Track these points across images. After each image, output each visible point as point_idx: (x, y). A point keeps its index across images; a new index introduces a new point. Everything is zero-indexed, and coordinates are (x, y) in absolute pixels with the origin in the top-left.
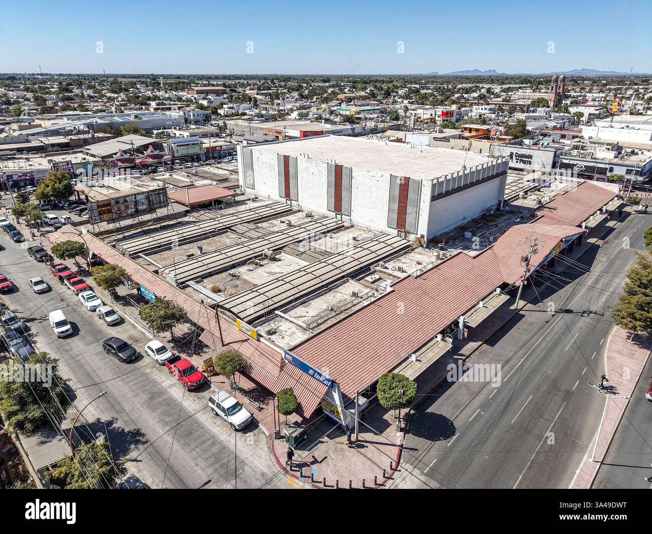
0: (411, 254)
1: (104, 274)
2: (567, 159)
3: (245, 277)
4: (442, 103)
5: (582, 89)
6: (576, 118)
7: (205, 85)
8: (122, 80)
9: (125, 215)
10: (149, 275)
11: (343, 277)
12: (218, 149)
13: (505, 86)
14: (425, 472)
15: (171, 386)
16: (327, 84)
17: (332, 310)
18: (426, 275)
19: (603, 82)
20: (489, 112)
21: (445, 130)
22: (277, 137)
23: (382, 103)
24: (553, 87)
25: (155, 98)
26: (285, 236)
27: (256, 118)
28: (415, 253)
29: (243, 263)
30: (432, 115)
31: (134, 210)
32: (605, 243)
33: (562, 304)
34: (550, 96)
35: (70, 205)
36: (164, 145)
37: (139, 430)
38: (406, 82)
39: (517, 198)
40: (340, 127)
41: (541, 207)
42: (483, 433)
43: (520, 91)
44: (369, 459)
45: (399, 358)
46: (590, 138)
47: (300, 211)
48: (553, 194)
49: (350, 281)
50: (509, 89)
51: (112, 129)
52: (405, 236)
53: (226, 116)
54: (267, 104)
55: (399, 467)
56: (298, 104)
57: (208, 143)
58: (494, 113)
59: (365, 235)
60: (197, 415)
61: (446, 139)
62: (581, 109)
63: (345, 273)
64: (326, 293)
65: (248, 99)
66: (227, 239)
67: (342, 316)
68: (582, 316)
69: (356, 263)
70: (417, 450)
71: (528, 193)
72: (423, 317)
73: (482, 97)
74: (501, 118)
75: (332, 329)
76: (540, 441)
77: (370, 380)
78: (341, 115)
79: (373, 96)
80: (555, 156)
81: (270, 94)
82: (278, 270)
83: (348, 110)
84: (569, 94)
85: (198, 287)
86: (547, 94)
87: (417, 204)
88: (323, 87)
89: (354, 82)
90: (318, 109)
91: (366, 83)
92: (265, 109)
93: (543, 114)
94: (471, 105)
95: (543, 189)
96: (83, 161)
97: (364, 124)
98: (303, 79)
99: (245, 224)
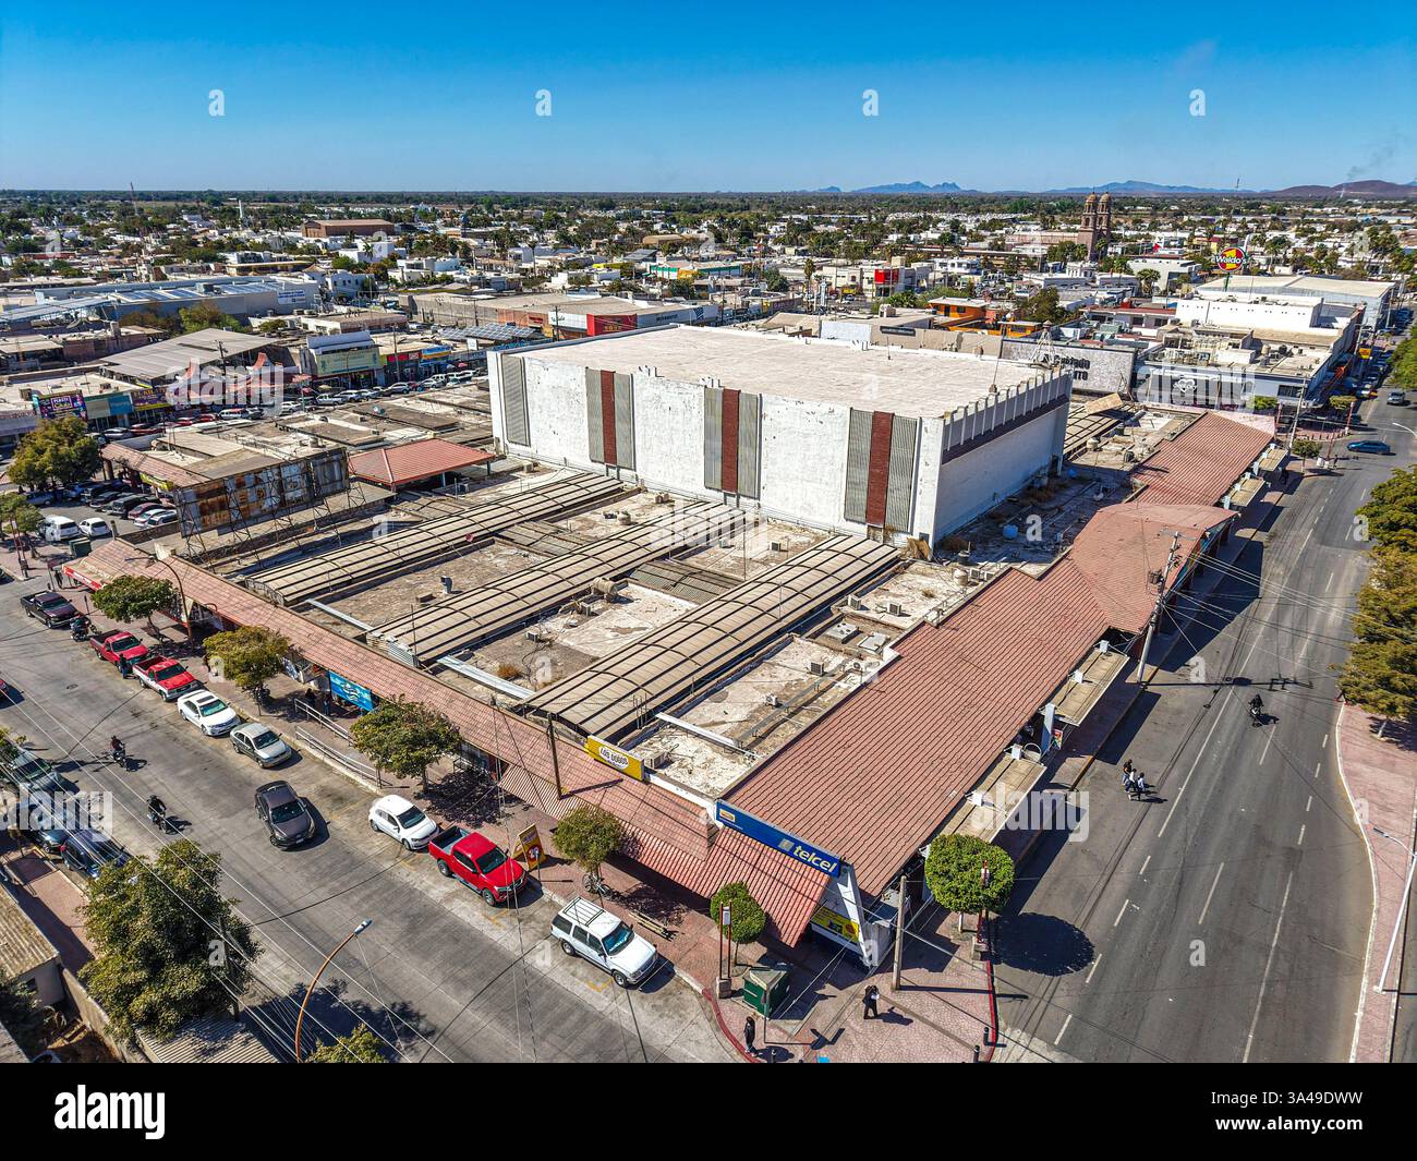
0: (905, 577)
1: (242, 649)
3: (566, 642)
4: (866, 253)
5: (1136, 222)
6: (1143, 282)
7: (340, 217)
8: (141, 204)
9: (257, 512)
10: (349, 648)
11: (779, 633)
12: (412, 357)
13: (987, 218)
14: (1056, 1043)
15: (450, 897)
16: (611, 214)
17: (778, 705)
18: (954, 619)
19: (1175, 208)
20: (968, 271)
21: (899, 310)
22: (539, 330)
23: (740, 254)
24: (1087, 220)
25: (234, 245)
26: (630, 547)
27: (476, 288)
28: (912, 572)
29: (551, 611)
30: (854, 278)
31: (276, 500)
32: (1271, 537)
33: (1225, 667)
34: (1082, 236)
35: (96, 494)
36: (292, 350)
37: (405, 1006)
38: (779, 208)
39: (1081, 449)
40: (668, 307)
41: (1139, 468)
42: (1149, 949)
43: (1018, 227)
44: (933, 1025)
45: (947, 801)
46: (1195, 323)
47: (639, 491)
48: (1151, 442)
49: (797, 639)
50: (993, 225)
51: (157, 316)
52: (886, 538)
53: (410, 284)
54: (492, 256)
55: (1000, 1037)
56: (561, 257)
57: (387, 344)
58: (978, 274)
59: (795, 540)
60: (529, 959)
61: (908, 330)
62: (1151, 264)
63: (784, 623)
64: (752, 669)
65: (444, 245)
66: (498, 558)
67: (805, 720)
68: (1270, 690)
69: (801, 600)
70: (1026, 997)
71: (1102, 438)
73: (948, 240)
74: (992, 283)
75: (796, 747)
76: (1267, 956)
77: (901, 853)
78: (664, 281)
79: (717, 238)
80: (1134, 361)
81: (496, 236)
82: (633, 623)
83: (674, 270)
84: (1117, 232)
85: (465, 668)
86: (1076, 235)
87: (911, 469)
88: (605, 219)
89: (669, 209)
90: (608, 268)
91: (695, 211)
92: (490, 268)
93: (1079, 275)
94: (928, 257)
95: (1127, 431)
96: (106, 392)
97: (719, 300)
98: (554, 201)
99: (531, 524)
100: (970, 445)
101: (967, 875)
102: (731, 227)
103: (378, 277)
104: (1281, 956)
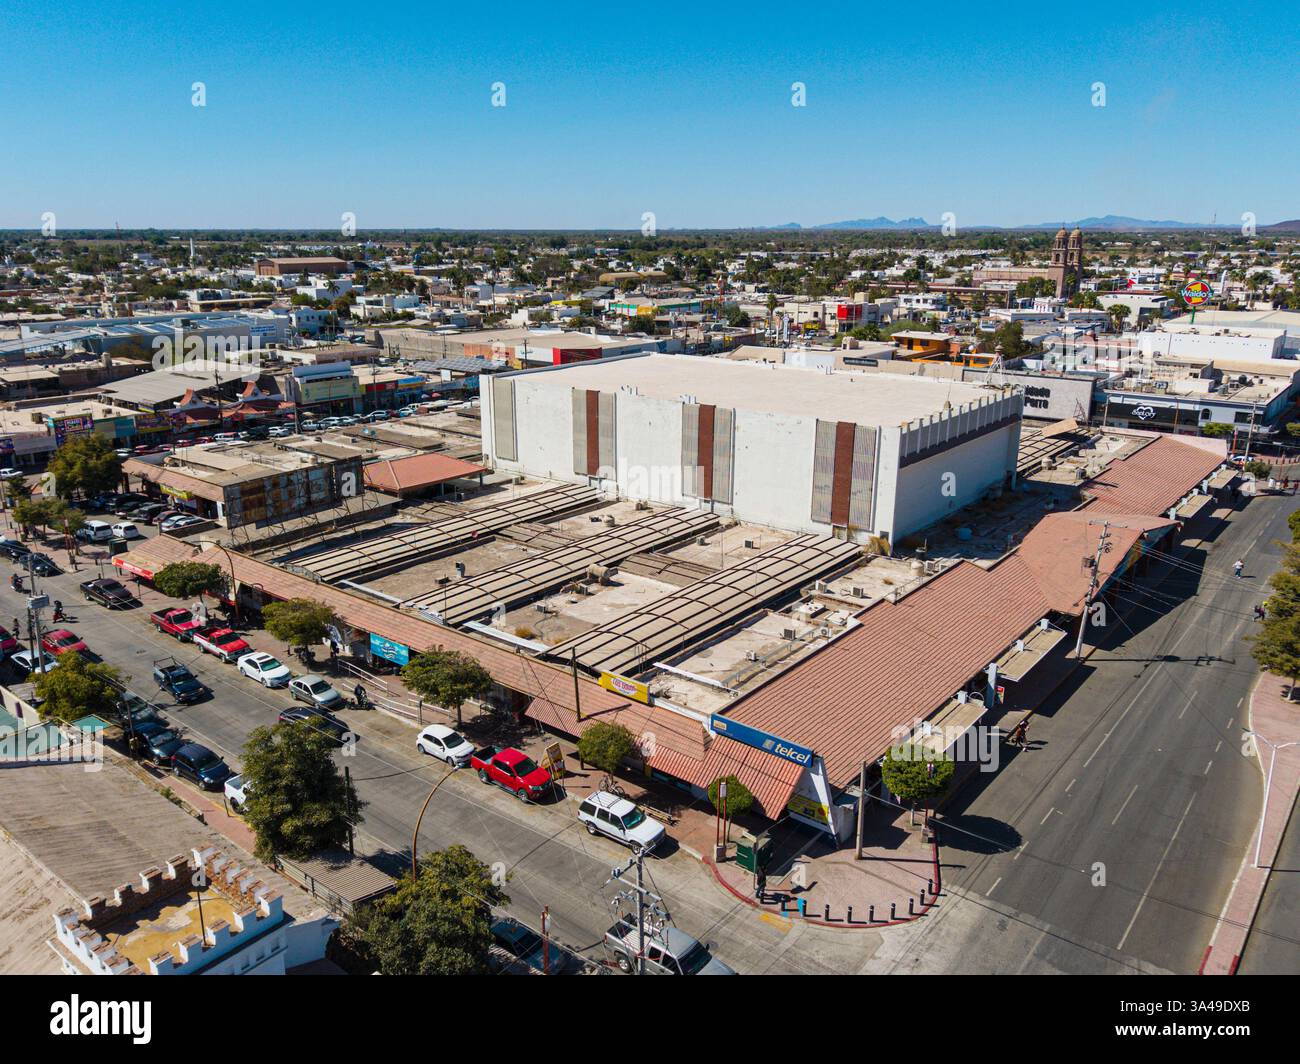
0: (867, 569)
2: (1119, 396)
3: (570, 613)
4: (829, 290)
5: (1113, 258)
6: (1114, 317)
7: (288, 255)
9: (287, 510)
10: (388, 615)
11: (754, 609)
12: (389, 387)
13: (955, 254)
14: (988, 894)
15: (491, 798)
16: (564, 252)
17: (756, 660)
18: (910, 598)
19: (1156, 243)
20: (934, 307)
21: (861, 343)
23: (699, 291)
24: (1058, 256)
25: (193, 283)
26: (617, 542)
27: (437, 324)
28: (874, 566)
29: (554, 590)
30: (816, 314)
31: (303, 500)
32: (1215, 547)
33: (1157, 647)
34: (1055, 274)
36: (278, 379)
38: (736, 245)
39: (1037, 468)
40: (630, 341)
41: (1089, 482)
42: (1068, 839)
43: (987, 263)
44: (888, 881)
46: (1157, 354)
47: (618, 501)
48: (1104, 461)
49: (770, 614)
50: (961, 261)
51: (141, 348)
52: (849, 536)
53: (373, 320)
54: (449, 293)
55: (943, 890)
56: (519, 295)
57: (364, 375)
58: (944, 309)
60: (561, 837)
61: (870, 361)
62: (1122, 299)
63: (759, 600)
64: (732, 635)
65: (400, 283)
66: (499, 552)
67: (777, 670)
68: (1196, 665)
69: (773, 583)
70: (964, 867)
71: (1057, 458)
72: (925, 667)
73: (912, 276)
74: (958, 319)
75: (774, 685)
76: (1167, 846)
77: (862, 762)
78: (624, 318)
79: (675, 275)
80: (1095, 389)
81: (451, 274)
82: (626, 601)
83: (634, 307)
84: (1090, 268)
85: (488, 629)
86: (1047, 270)
87: (872, 472)
88: (558, 257)
89: (623, 247)
90: (569, 305)
91: (649, 248)
92: (447, 305)
93: (1048, 311)
94: (892, 293)
95: (1082, 453)
96: (109, 416)
97: (681, 335)
98: (504, 239)
99: (526, 525)
100: (926, 453)
101: (916, 769)
102: (688, 264)
103: (340, 313)
104: (1179, 846)
